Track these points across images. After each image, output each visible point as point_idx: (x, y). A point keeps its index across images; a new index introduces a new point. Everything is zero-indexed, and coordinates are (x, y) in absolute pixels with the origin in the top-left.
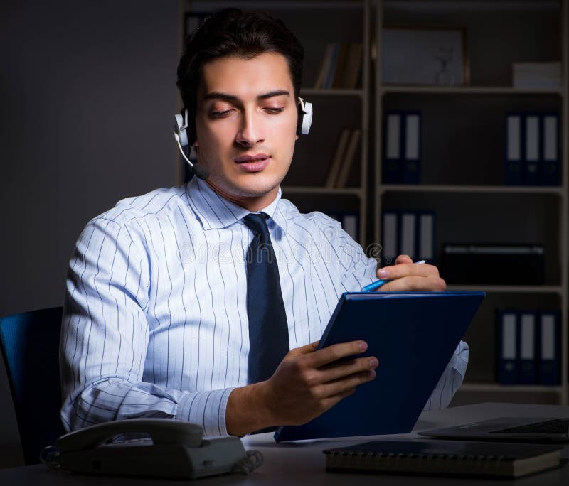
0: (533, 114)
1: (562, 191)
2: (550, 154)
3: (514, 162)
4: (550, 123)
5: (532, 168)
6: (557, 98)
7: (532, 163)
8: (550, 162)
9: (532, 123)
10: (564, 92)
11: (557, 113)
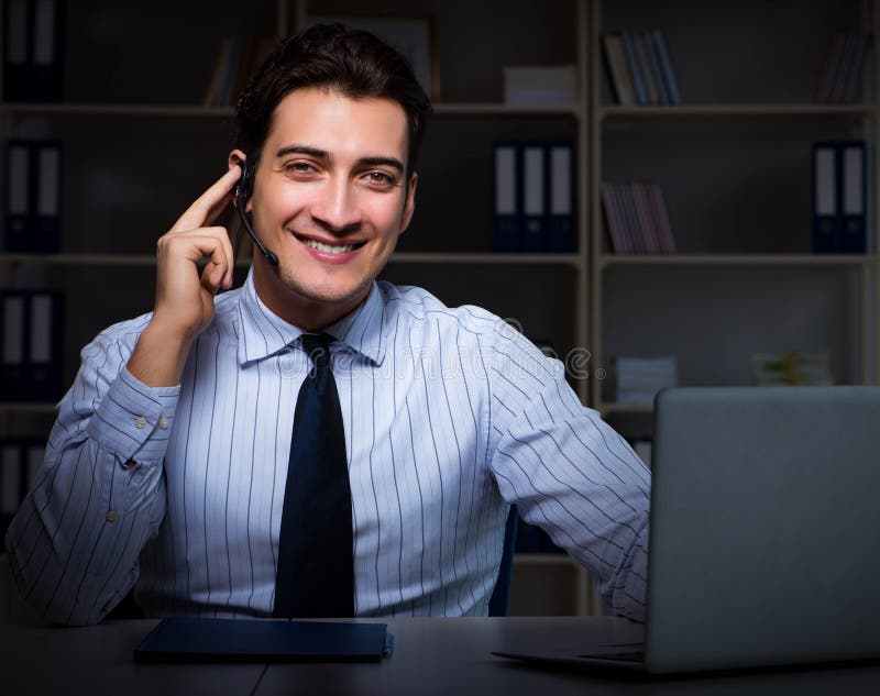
0: (534, 145)
1: (579, 260)
2: (561, 205)
3: (506, 217)
4: (561, 157)
5: (533, 226)
6: (570, 119)
7: (534, 218)
8: (561, 217)
9: (534, 158)
10: (581, 111)
11: (571, 143)
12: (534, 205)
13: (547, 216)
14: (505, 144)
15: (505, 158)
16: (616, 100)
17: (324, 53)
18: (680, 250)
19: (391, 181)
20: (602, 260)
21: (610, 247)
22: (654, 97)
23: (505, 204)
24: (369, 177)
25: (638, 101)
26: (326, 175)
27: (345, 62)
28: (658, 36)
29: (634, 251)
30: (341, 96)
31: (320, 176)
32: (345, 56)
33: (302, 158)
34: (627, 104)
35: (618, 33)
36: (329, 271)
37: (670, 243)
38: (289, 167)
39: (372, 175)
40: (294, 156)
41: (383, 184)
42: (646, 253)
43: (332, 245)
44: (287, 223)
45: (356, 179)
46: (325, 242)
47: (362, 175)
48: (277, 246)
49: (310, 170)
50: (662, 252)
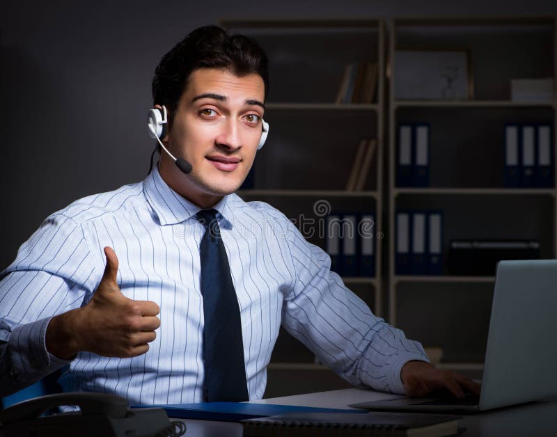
0: (528, 125)
1: (555, 192)
2: (544, 160)
3: (513, 167)
4: (544, 132)
5: (528, 173)
6: (549, 109)
7: (529, 167)
8: (544, 167)
9: (528, 132)
11: (550, 124)
12: (528, 160)
13: (536, 166)
14: (511, 124)
15: (511, 133)
23: (512, 159)
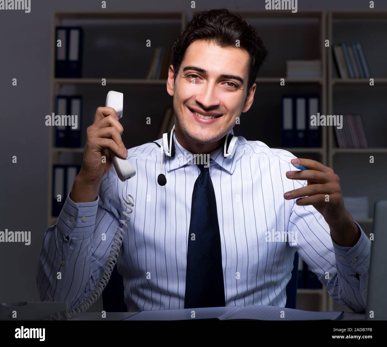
0: (301, 97)
1: (322, 151)
3: (288, 131)
4: (313, 103)
5: (301, 135)
7: (301, 131)
8: (314, 131)
9: (301, 103)
10: (323, 81)
11: (318, 96)
12: (301, 125)
13: (307, 130)
14: (288, 97)
15: (288, 103)
16: (339, 76)
17: (211, 24)
18: (369, 146)
19: (237, 87)
20: (333, 151)
21: (337, 145)
22: (357, 75)
23: (288, 125)
24: (226, 84)
25: (349, 76)
26: (205, 81)
27: (220, 29)
28: (359, 46)
29: (348, 147)
30: (216, 45)
31: (202, 81)
32: (220, 26)
33: (195, 73)
34: (345, 78)
35: (340, 45)
36: (202, 127)
37: (365, 143)
38: (188, 76)
39: (228, 83)
40: (190, 71)
41: (232, 88)
42: (353, 147)
43: (205, 115)
44: (185, 102)
45: (219, 84)
46: (201, 114)
47: (223, 82)
48: (181, 113)
49: (198, 78)
50: (361, 147)
